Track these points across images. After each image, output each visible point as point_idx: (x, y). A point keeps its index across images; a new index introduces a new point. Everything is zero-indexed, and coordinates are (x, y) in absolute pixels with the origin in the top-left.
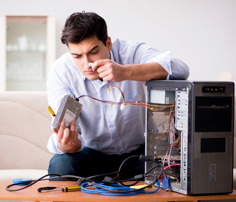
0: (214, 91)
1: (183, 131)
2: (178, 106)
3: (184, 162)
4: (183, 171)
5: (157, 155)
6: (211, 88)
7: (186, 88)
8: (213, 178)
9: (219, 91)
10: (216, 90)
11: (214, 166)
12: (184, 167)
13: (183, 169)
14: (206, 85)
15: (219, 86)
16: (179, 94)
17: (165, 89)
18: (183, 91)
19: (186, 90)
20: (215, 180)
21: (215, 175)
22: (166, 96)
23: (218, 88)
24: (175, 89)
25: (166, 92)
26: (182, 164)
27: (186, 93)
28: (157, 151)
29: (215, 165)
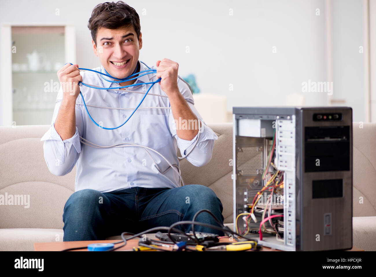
0: (328, 119)
1: (286, 172)
2: (280, 139)
3: (289, 212)
4: (288, 223)
5: (248, 203)
6: (323, 115)
7: (291, 116)
8: (328, 231)
9: (334, 119)
10: (330, 117)
11: (328, 216)
12: (288, 218)
13: (287, 220)
14: (317, 112)
15: (334, 112)
16: (280, 124)
17: (261, 117)
18: (286, 119)
19: (291, 119)
20: (331, 233)
21: (331, 227)
22: (262, 127)
23: (332, 115)
24: (276, 117)
25: (262, 121)
26: (286, 214)
27: (292, 122)
28: (248, 197)
29: (330, 214)
